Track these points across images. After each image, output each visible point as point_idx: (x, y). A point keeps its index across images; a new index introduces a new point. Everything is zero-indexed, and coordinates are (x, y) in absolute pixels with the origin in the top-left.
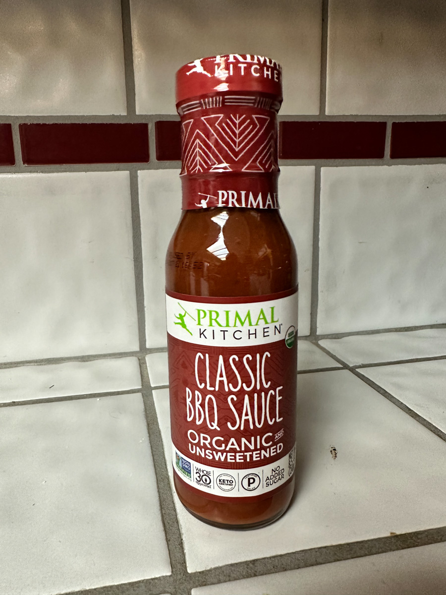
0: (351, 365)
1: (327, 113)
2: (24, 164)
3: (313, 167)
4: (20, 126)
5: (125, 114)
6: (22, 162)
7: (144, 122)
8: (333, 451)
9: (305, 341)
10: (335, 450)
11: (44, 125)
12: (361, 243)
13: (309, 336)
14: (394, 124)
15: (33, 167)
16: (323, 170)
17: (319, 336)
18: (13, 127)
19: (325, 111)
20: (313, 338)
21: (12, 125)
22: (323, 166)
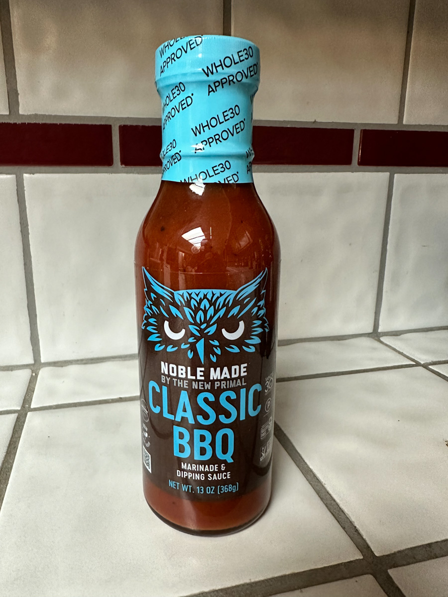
0: (422, 363)
1: (404, 122)
2: (121, 164)
3: (388, 174)
4: (120, 127)
6: (120, 163)
9: (368, 338)
11: (143, 127)
12: (424, 246)
13: (371, 333)
15: (129, 168)
17: (380, 333)
18: (113, 128)
19: (403, 120)
20: (375, 335)
21: (113, 126)
22: (397, 173)
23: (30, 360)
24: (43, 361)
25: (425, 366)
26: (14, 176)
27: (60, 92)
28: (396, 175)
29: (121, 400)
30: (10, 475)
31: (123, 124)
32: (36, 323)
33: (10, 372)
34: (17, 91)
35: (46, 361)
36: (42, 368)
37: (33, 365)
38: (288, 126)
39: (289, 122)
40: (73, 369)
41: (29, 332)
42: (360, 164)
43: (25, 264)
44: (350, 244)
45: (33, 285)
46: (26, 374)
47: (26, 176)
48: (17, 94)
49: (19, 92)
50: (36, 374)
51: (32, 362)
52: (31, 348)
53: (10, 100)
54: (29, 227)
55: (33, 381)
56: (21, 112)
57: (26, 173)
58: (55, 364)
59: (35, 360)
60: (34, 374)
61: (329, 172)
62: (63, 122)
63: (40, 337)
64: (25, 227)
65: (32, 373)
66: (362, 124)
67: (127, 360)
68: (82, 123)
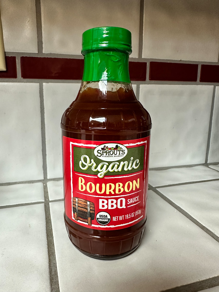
3: (213, 86)
5: (138, 58)
7: (145, 62)
13: (204, 164)
17: (208, 163)
20: (206, 164)
22: (217, 86)
23: (42, 178)
24: (48, 178)
26: (38, 84)
27: (63, 43)
28: (216, 87)
30: (52, 233)
32: (46, 159)
33: (32, 184)
34: (42, 41)
35: (50, 178)
37: (43, 180)
38: (169, 62)
39: (169, 60)
41: (42, 163)
42: (200, 81)
43: (42, 128)
44: (196, 120)
45: (45, 139)
47: (44, 84)
48: (42, 43)
49: (43, 42)
50: (46, 185)
51: (43, 179)
52: (43, 172)
53: (39, 46)
54: (45, 110)
56: (43, 52)
58: (54, 180)
59: (44, 178)
61: (187, 85)
63: (47, 166)
64: (43, 110)
65: (44, 184)
66: (201, 62)
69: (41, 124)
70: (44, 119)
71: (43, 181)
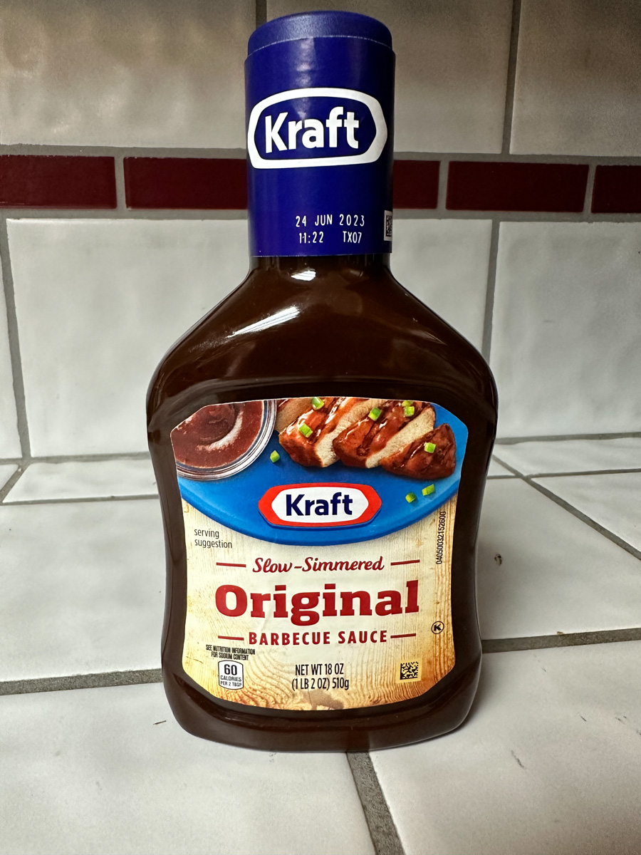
0: (525, 474)
1: (511, 152)
2: (127, 207)
3: (489, 222)
4: (125, 160)
6: (125, 205)
8: (498, 559)
10: (500, 557)
11: (155, 159)
14: (599, 168)
15: (138, 212)
16: (503, 225)
18: (116, 162)
19: (509, 149)
21: (116, 159)
22: (503, 221)
23: (17, 454)
24: (33, 455)
25: (527, 479)
29: (113, 499)
31: (129, 155)
32: (24, 407)
35: (37, 456)
36: (32, 463)
37: (22, 459)
40: (70, 467)
41: (16, 418)
43: (9, 332)
46: (11, 469)
47: (9, 221)
50: (22, 470)
51: (20, 456)
52: (18, 438)
54: (14, 286)
55: (16, 476)
57: (9, 218)
58: (48, 459)
59: (23, 454)
60: (20, 470)
62: (54, 154)
63: (29, 425)
64: (9, 286)
65: (19, 468)
67: (138, 459)
68: (76, 154)
69: (8, 321)
70: (14, 308)
71: (19, 462)
